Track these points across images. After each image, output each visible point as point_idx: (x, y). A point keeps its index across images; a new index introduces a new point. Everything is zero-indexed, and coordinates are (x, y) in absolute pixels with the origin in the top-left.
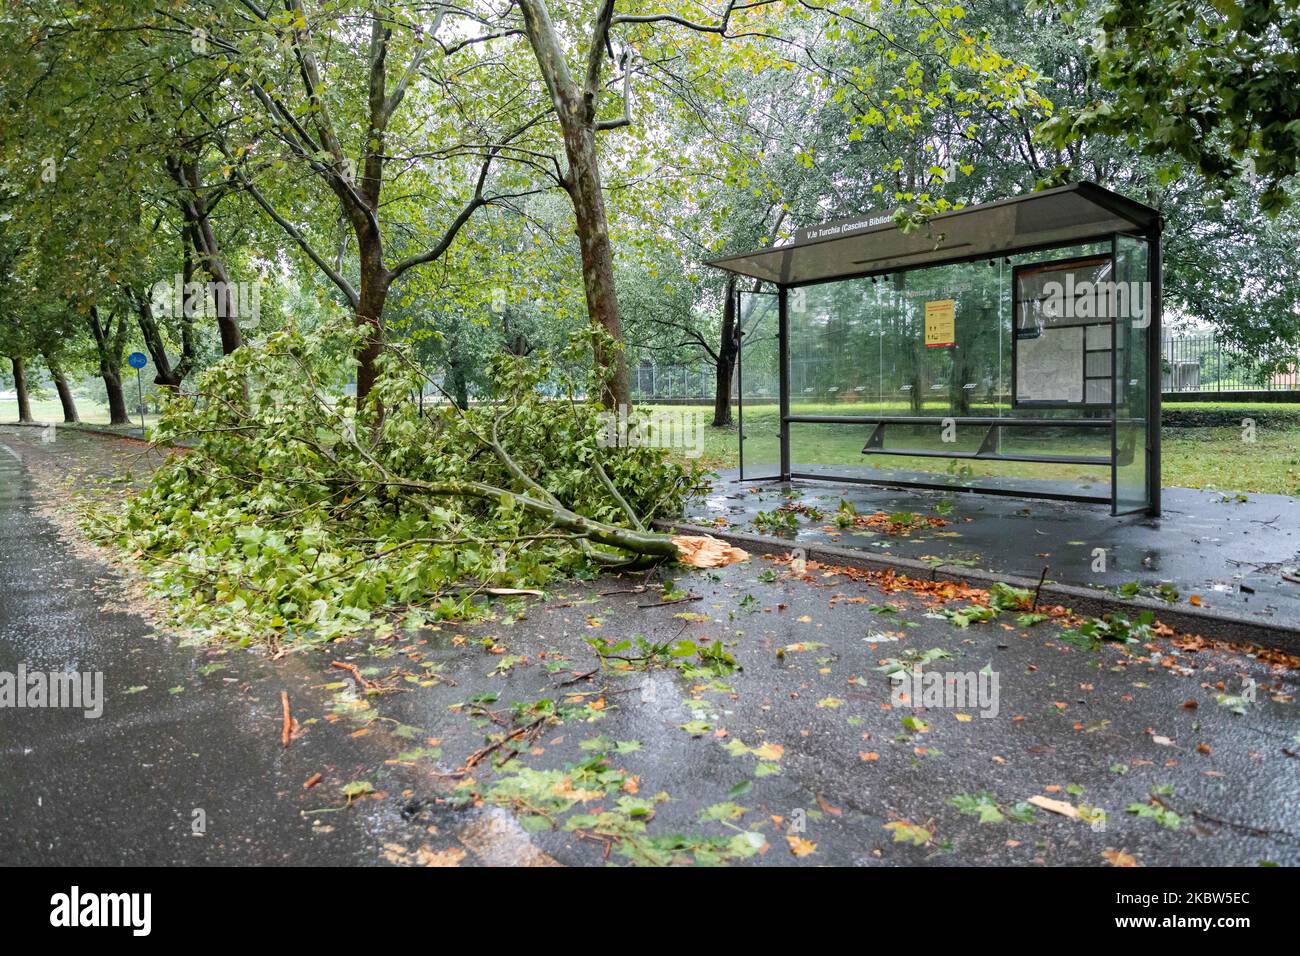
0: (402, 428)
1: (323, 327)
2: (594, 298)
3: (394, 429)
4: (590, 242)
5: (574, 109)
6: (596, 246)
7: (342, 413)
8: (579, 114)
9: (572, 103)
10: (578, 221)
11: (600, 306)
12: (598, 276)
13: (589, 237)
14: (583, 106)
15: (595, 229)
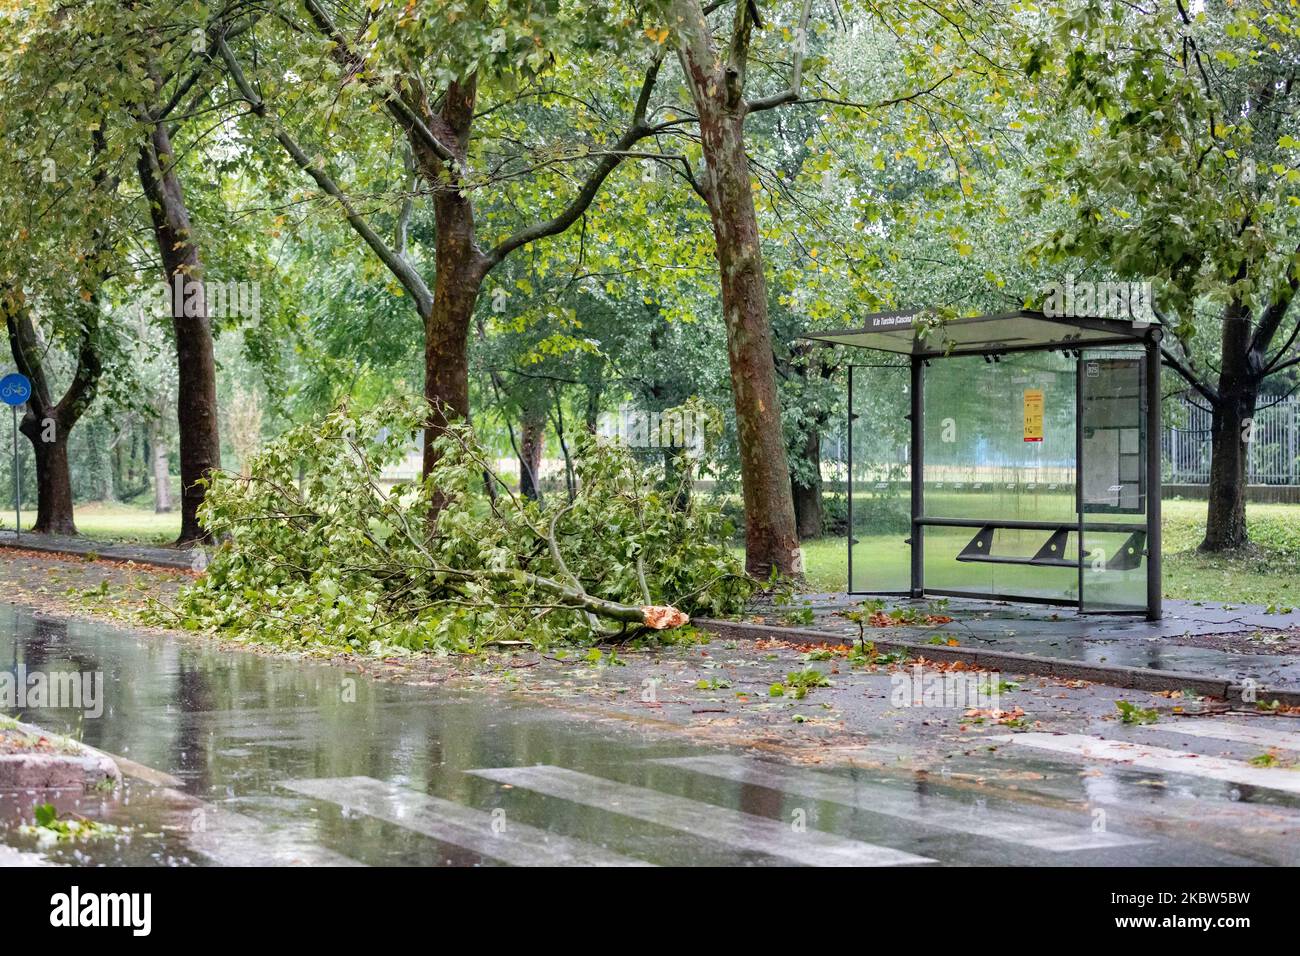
0: (456, 519)
1: (380, 409)
2: (736, 347)
3: (448, 520)
4: (732, 271)
5: (712, 91)
6: (739, 276)
7: (396, 502)
8: (719, 98)
9: (709, 82)
10: (718, 241)
11: (744, 360)
12: (742, 318)
13: (730, 264)
14: (725, 87)
15: (739, 253)
